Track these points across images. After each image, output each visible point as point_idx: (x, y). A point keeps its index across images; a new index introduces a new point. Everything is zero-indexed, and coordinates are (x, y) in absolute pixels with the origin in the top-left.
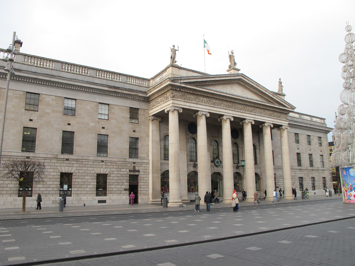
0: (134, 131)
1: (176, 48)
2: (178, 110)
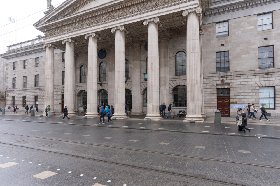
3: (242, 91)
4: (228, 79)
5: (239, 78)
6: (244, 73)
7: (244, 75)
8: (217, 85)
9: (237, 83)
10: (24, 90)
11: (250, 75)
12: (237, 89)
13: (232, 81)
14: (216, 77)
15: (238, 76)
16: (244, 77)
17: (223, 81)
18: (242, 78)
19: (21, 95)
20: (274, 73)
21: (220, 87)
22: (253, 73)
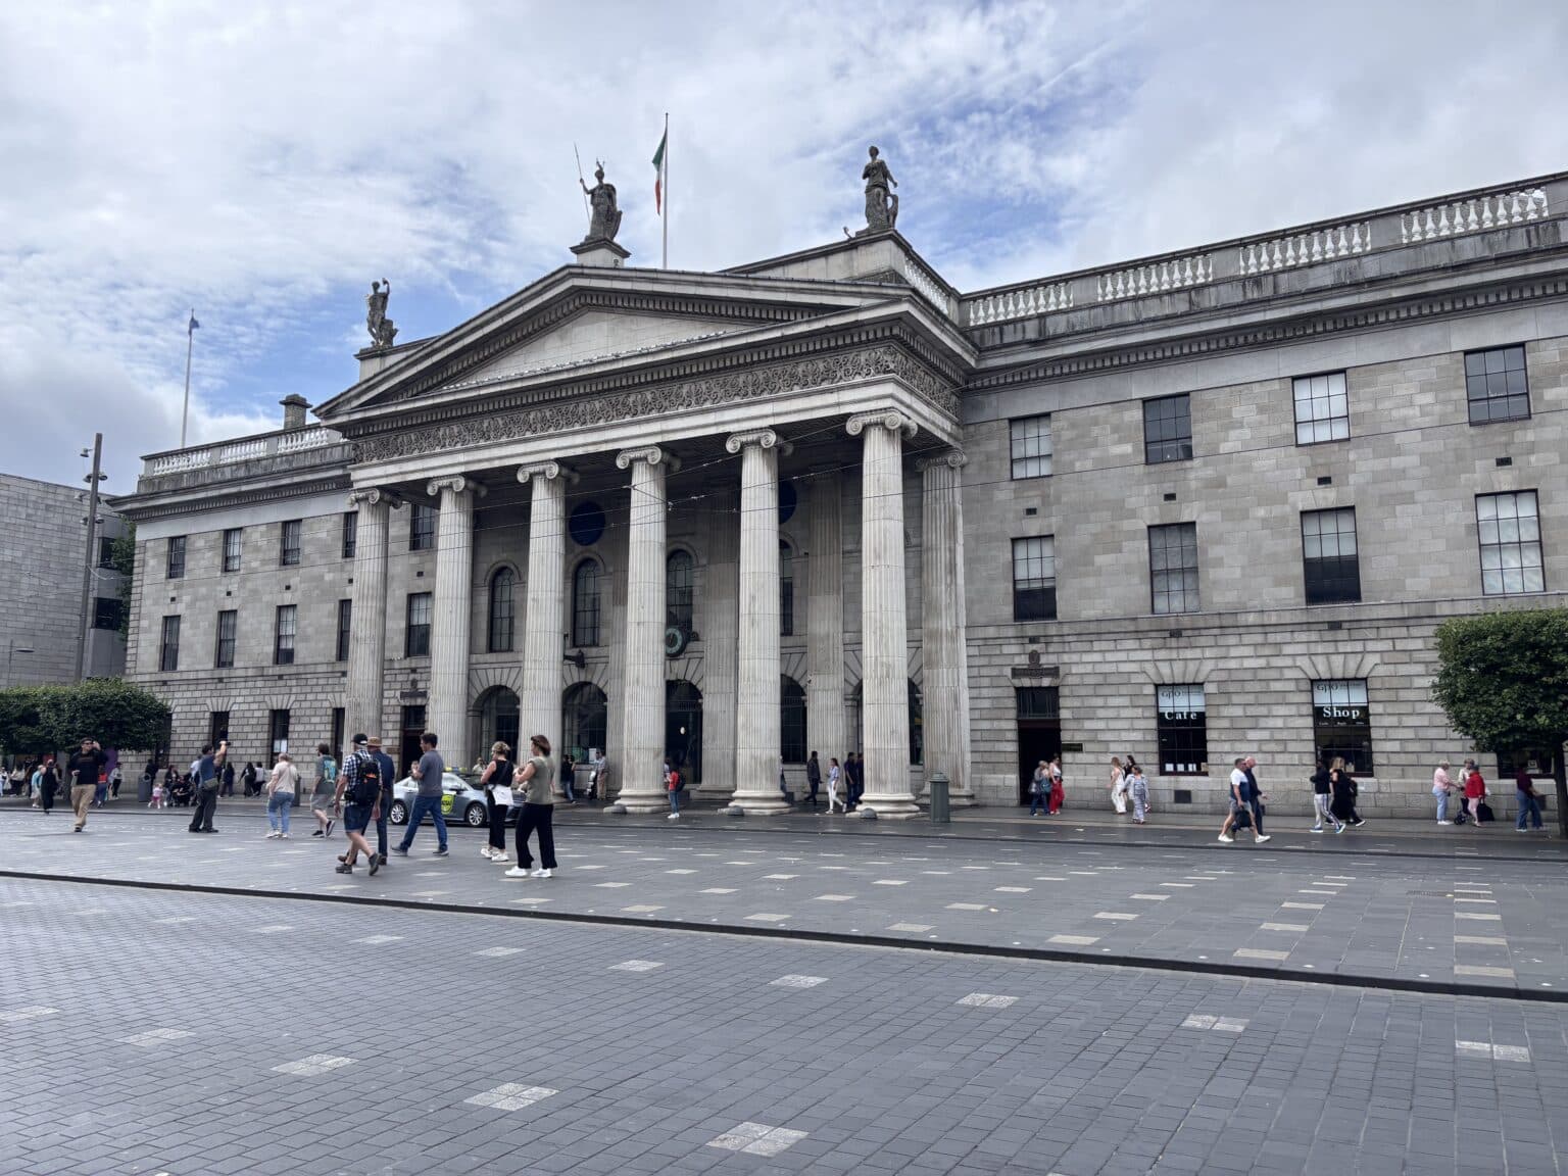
0: (420, 574)
1: (382, 289)
2: (366, 499)
3: (1099, 702)
4: (1051, 649)
5: (1086, 646)
6: (1104, 627)
7: (1104, 637)
8: (1016, 673)
9: (1080, 666)
10: (221, 680)
11: (1122, 636)
12: (1083, 691)
13: (1066, 658)
14: (1013, 641)
15: (1084, 638)
16: (1104, 645)
17: (1034, 656)
18: (1097, 646)
19: (204, 708)
20: (1196, 632)
21: (1026, 682)
22: (1132, 628)
